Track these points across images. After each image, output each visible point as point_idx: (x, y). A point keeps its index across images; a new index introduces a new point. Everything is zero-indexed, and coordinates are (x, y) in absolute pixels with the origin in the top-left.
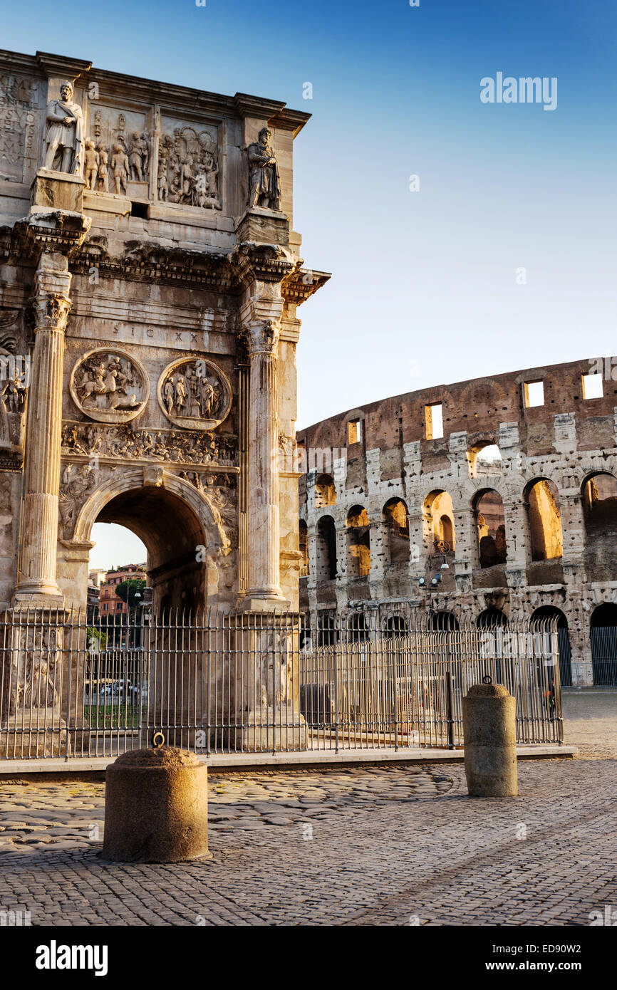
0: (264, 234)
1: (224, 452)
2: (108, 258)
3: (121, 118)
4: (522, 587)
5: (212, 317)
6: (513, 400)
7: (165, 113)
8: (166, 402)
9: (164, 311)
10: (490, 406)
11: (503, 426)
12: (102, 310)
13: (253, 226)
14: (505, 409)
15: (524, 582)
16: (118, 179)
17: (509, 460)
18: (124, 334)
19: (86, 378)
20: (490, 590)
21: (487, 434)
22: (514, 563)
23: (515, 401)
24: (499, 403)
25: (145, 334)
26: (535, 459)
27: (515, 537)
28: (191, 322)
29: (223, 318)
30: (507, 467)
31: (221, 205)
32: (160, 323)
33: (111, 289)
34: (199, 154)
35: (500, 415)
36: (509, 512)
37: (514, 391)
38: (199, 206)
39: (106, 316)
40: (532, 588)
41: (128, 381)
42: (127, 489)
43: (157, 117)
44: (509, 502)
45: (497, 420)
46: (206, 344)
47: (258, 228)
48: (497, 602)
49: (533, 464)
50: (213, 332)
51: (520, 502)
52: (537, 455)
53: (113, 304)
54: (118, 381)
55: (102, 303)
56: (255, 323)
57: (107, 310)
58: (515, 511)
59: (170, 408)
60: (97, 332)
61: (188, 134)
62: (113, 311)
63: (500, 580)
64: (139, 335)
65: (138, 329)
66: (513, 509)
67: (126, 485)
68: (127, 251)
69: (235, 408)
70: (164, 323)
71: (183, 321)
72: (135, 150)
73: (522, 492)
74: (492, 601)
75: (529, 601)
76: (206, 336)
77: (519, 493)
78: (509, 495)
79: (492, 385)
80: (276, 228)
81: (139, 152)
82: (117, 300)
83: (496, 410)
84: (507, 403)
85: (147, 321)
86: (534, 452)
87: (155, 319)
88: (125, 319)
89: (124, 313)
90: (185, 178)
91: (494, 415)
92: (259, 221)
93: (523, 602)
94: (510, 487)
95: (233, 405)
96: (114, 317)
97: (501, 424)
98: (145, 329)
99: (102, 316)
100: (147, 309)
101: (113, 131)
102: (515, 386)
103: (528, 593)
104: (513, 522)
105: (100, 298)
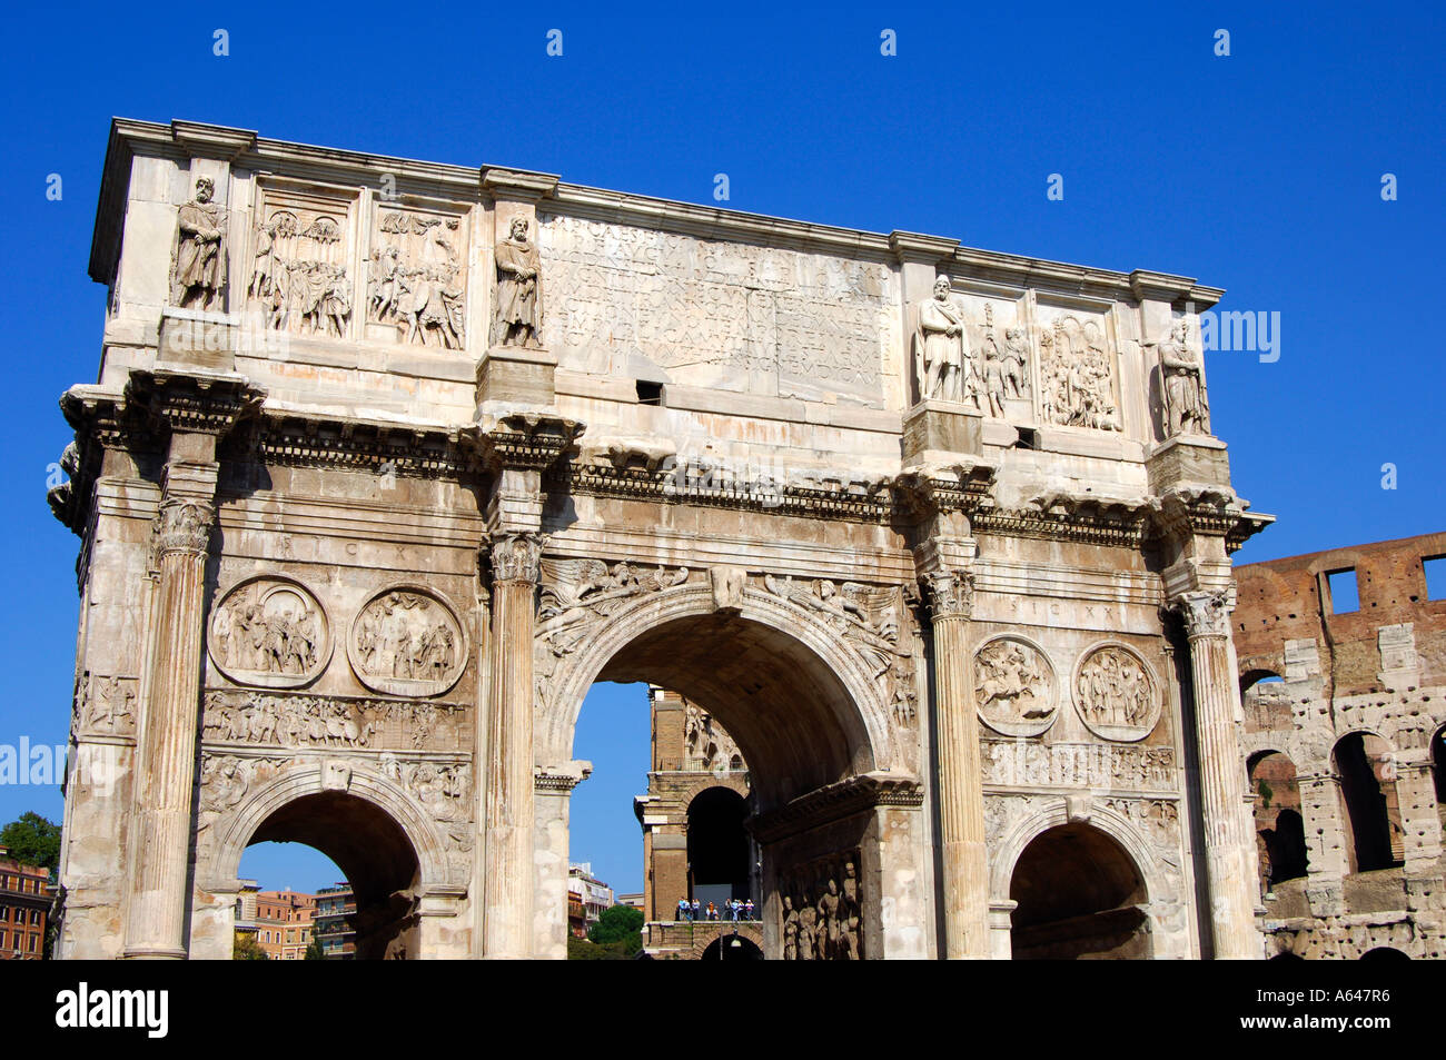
0: (1198, 471)
1: (1158, 770)
2: (1001, 509)
3: (989, 310)
4: (1337, 917)
5: (1128, 583)
6: (1305, 604)
7: (1041, 300)
8: (1082, 703)
9: (1071, 578)
10: (1266, 611)
11: (1290, 645)
12: (997, 580)
13: (1186, 460)
14: (1293, 616)
15: (1341, 908)
16: (993, 396)
17: (1304, 702)
18: (1025, 612)
19: (983, 677)
20: (1281, 923)
21: (1264, 659)
22: (1321, 877)
23: (1310, 603)
24: (1281, 607)
25: (1049, 611)
26: (1349, 701)
27: (1320, 832)
28: (1104, 591)
29: (1142, 584)
30: (1302, 714)
31: (1122, 424)
32: (1067, 596)
33: (1002, 550)
34: (1086, 351)
35: (1284, 627)
36: (1308, 791)
37: (1307, 588)
38: (1095, 427)
39: (1002, 589)
40: (1355, 919)
41: (1034, 677)
42: (1047, 828)
43: (1032, 304)
44: (1306, 773)
45: (1280, 636)
46: (1123, 621)
47: (1191, 462)
48: (1294, 942)
49: (1345, 709)
50: (1131, 603)
51: (1327, 773)
52: (1353, 693)
53: (1009, 572)
54: (1022, 676)
55: (997, 571)
56: (1195, 594)
57: (1002, 581)
58: (1319, 787)
59: (1089, 711)
60: (992, 612)
61: (1069, 325)
62: (1009, 582)
63: (1298, 903)
64: (1041, 613)
65: (1040, 603)
66: (1315, 786)
67: (1047, 822)
68: (1023, 499)
69: (1166, 708)
70: (1071, 595)
71: (1094, 590)
72: (1010, 353)
73: (1329, 756)
74: (1285, 941)
75: (1350, 941)
76: (1123, 608)
77: (1325, 758)
78: (1306, 761)
79: (1268, 578)
80: (1214, 462)
81: (1016, 355)
82: (1013, 567)
83: (1277, 618)
84: (1296, 608)
85: (1051, 594)
86: (1347, 689)
87: (1060, 589)
88: (1024, 591)
89: (1023, 583)
90: (1075, 389)
91: (1274, 628)
92: (1192, 452)
93: (1341, 942)
94: (1307, 748)
95: (1164, 705)
96: (1011, 590)
97: (1286, 643)
98: (1049, 603)
99: (997, 588)
100: (1050, 576)
101: (978, 328)
102: (1309, 579)
103: (1348, 927)
104: (1317, 807)
105: (994, 565)
